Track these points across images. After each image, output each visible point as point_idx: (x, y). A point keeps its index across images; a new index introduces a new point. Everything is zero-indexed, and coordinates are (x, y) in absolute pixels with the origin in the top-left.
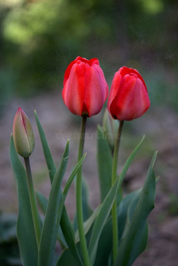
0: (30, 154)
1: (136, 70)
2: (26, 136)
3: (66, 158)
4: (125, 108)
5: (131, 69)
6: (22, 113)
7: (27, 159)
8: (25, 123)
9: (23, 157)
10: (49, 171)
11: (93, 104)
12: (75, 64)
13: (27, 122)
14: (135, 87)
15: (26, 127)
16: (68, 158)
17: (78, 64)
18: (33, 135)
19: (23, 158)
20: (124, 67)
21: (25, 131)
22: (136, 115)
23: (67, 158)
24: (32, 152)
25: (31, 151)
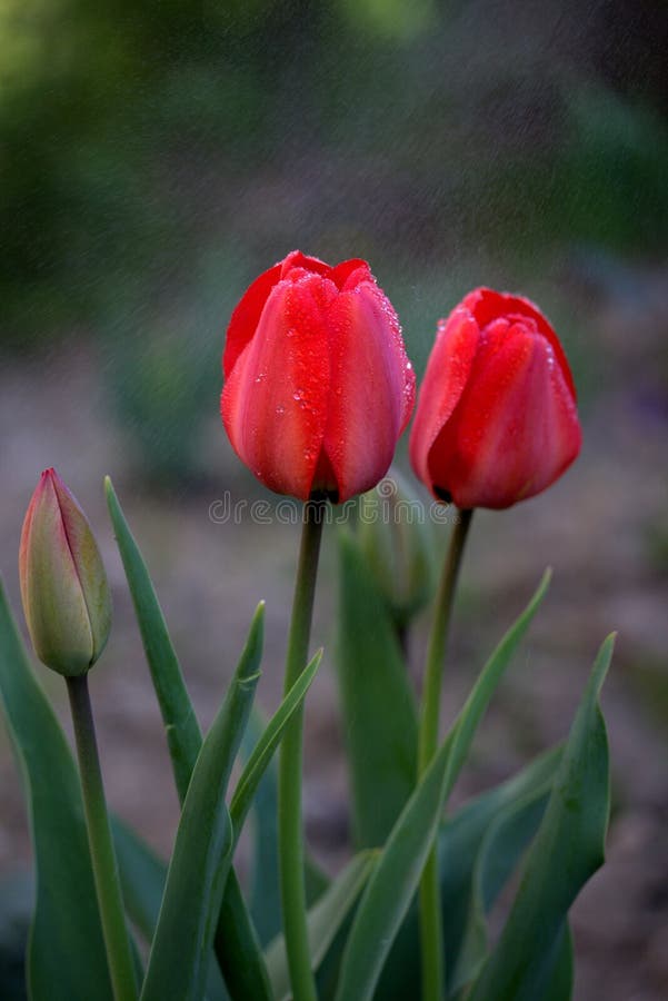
0: (91, 663)
1: (526, 301)
2: (76, 589)
3: (250, 679)
4: (489, 461)
5: (506, 295)
6: (61, 493)
7: (77, 684)
8: (72, 532)
9: (60, 673)
10: (169, 727)
11: (356, 447)
12: (282, 283)
13: (78, 532)
14: (530, 370)
15: (77, 549)
16: (257, 679)
17: (295, 281)
18: (104, 582)
19: (62, 678)
20: (484, 288)
21: (73, 566)
22: (529, 485)
23: (255, 676)
24: (100, 654)
25: (97, 650)
